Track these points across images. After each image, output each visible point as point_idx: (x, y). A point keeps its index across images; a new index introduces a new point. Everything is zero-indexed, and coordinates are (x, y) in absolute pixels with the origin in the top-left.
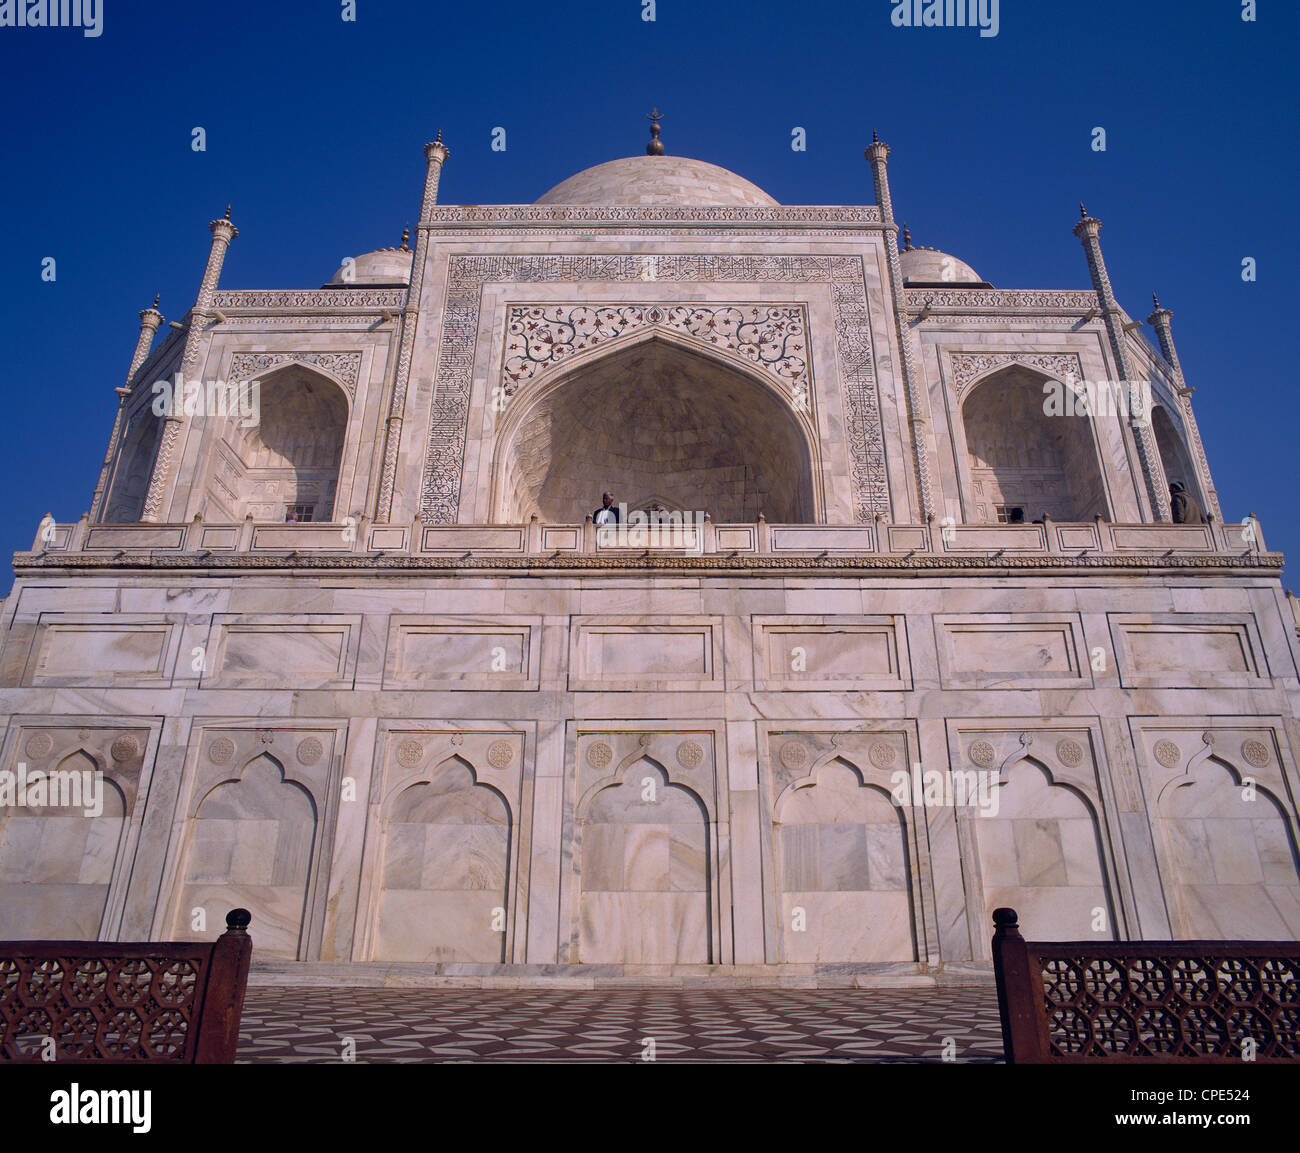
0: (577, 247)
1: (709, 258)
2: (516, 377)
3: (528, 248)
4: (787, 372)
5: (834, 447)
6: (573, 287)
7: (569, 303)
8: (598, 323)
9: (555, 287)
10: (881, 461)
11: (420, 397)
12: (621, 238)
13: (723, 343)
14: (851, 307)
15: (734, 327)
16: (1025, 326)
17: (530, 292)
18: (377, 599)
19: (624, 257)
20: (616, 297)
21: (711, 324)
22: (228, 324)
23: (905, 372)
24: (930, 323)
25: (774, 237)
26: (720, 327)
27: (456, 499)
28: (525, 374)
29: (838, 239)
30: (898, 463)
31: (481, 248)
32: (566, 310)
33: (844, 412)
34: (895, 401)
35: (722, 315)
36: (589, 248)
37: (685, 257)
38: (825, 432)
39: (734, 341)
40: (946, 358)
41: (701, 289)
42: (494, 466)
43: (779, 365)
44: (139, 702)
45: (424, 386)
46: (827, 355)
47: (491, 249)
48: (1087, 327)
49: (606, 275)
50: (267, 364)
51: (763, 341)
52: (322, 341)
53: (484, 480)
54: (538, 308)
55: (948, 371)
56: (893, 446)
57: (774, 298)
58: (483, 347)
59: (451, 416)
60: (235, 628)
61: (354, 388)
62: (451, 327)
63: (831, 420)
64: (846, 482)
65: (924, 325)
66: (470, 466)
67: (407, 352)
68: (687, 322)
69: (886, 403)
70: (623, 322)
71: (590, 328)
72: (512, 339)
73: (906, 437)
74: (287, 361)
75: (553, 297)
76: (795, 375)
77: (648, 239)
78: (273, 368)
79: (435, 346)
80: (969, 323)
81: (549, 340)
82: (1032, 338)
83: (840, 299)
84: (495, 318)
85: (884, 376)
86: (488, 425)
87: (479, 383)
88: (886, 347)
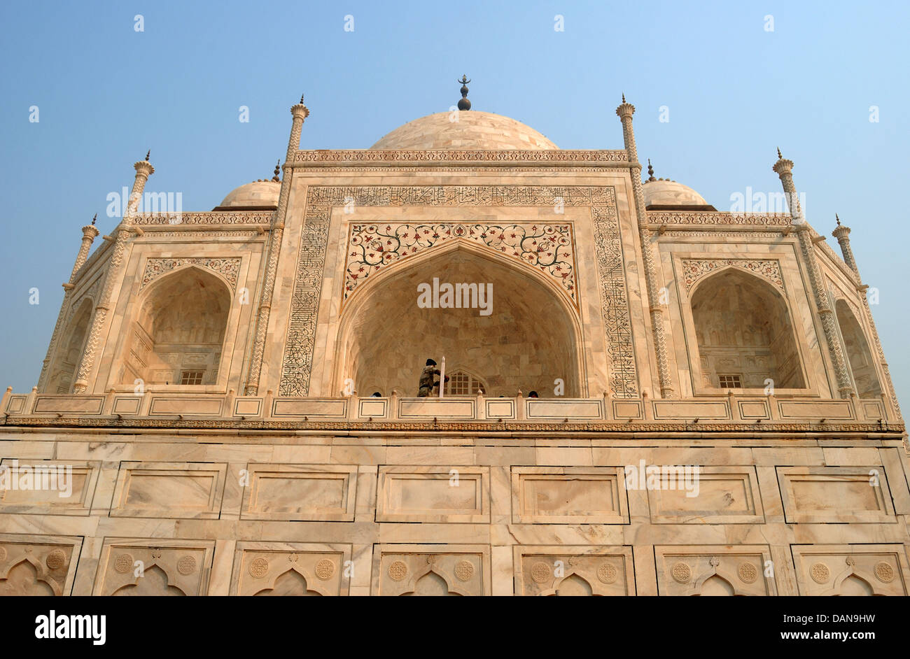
0: (402, 180)
1: (500, 189)
2: (355, 277)
3: (366, 181)
4: (559, 273)
5: (594, 330)
6: (399, 210)
7: (395, 222)
8: (417, 237)
9: (385, 209)
10: (629, 341)
11: (283, 292)
12: (435, 174)
13: (510, 251)
14: (606, 225)
15: (518, 239)
16: (738, 240)
17: (368, 214)
18: (239, 452)
19: (437, 188)
20: (431, 217)
21: (502, 237)
22: (145, 237)
23: (647, 274)
24: (668, 237)
25: (548, 173)
26: (508, 239)
27: (309, 368)
28: (362, 274)
29: (596, 174)
30: (642, 342)
31: (331, 181)
32: (394, 227)
33: (601, 304)
34: (640, 295)
35: (509, 230)
36: (412, 181)
37: (482, 187)
38: (587, 319)
39: (520, 251)
40: (678, 263)
41: (493, 212)
42: (338, 344)
43: (552, 268)
44: (66, 526)
45: (287, 283)
46: (588, 260)
47: (338, 181)
48: (786, 240)
49: (424, 201)
50: (171, 266)
51: (540, 250)
52: (212, 250)
53: (330, 355)
54: (372, 225)
55: (680, 273)
56: (638, 330)
57: (548, 218)
58: (331, 255)
59: (306, 306)
60: (136, 473)
61: (235, 285)
62: (308, 239)
63: (591, 309)
64: (604, 357)
65: (663, 238)
66: (320, 344)
67: (274, 258)
68: (484, 236)
69: (633, 297)
70: (436, 236)
71: (410, 240)
72: (352, 249)
73: (648, 323)
74: (187, 264)
75: (383, 217)
76: (565, 275)
77: (455, 174)
78: (176, 269)
79: (295, 253)
80: (696, 237)
81: (380, 249)
82: (743, 248)
83: (598, 219)
84: (340, 233)
85: (632, 276)
86: (334, 312)
87: (328, 281)
88: (633, 255)
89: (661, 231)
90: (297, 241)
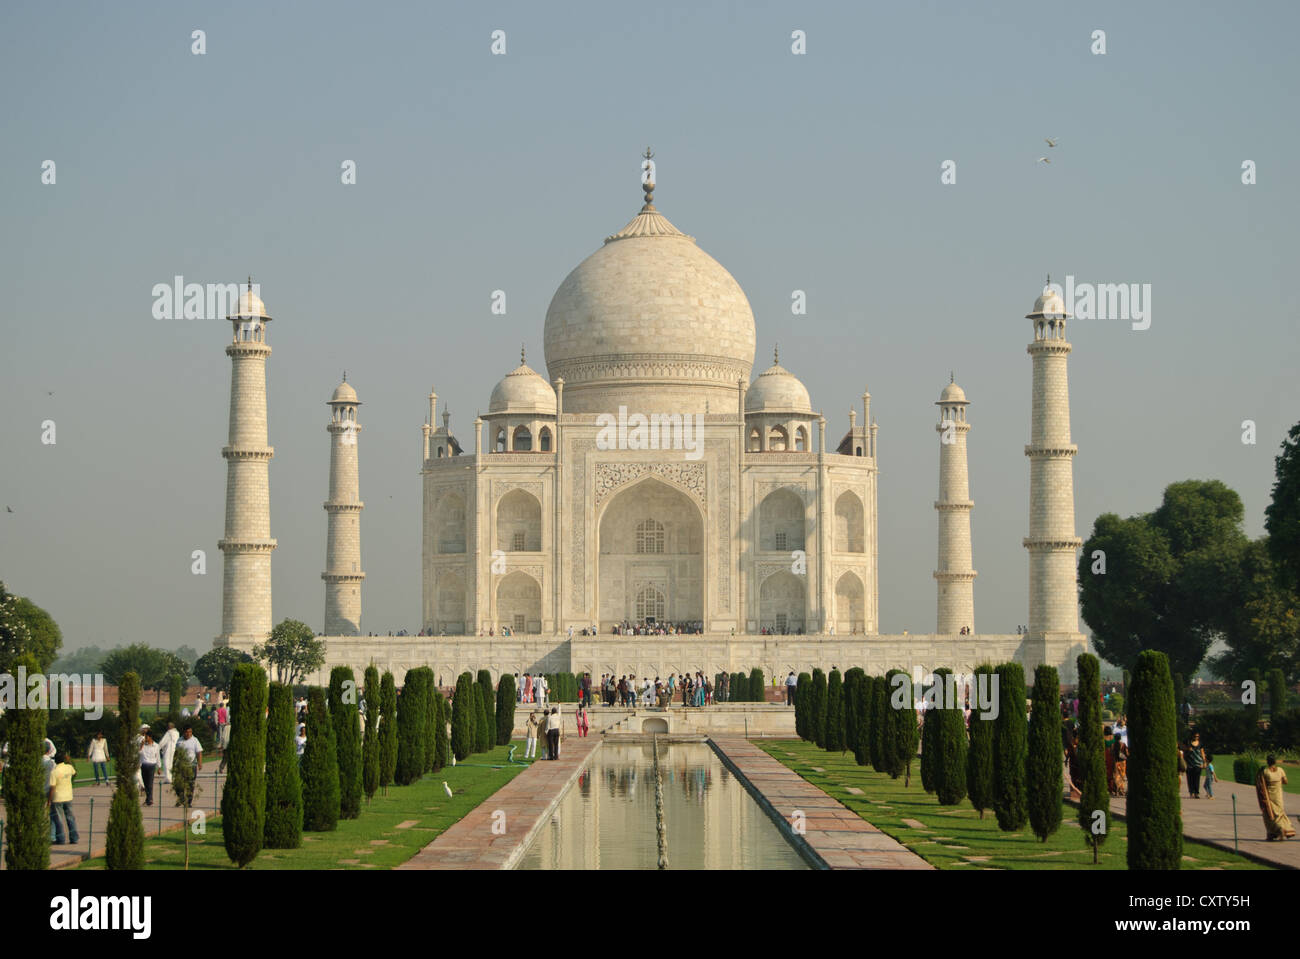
2: (601, 495)
5: (712, 524)
6: (619, 454)
7: (618, 462)
8: (629, 471)
9: (613, 454)
10: (727, 529)
11: (566, 503)
13: (675, 480)
14: (723, 464)
15: (679, 472)
16: (788, 471)
17: (603, 457)
20: (636, 459)
21: (671, 472)
22: (489, 470)
23: (740, 490)
24: (752, 469)
26: (674, 472)
28: (604, 493)
31: (583, 436)
32: (617, 465)
33: (717, 509)
34: (735, 505)
35: (675, 467)
38: (710, 518)
39: (679, 479)
40: (757, 484)
41: (667, 456)
42: (594, 530)
43: (695, 489)
45: (568, 499)
46: (713, 484)
47: (587, 435)
50: (508, 487)
51: (690, 479)
52: (526, 478)
53: (591, 535)
54: (607, 465)
55: (756, 490)
56: (733, 523)
58: (588, 481)
61: (541, 499)
63: (712, 512)
64: (717, 535)
65: (750, 470)
66: (587, 531)
67: (559, 484)
68: (662, 471)
69: (732, 505)
70: (639, 471)
71: (626, 473)
72: (599, 478)
73: (738, 519)
74: (515, 486)
75: (612, 460)
76: (701, 493)
78: (510, 489)
79: (570, 481)
80: (768, 469)
81: (612, 479)
82: (791, 475)
83: (720, 460)
84: (591, 468)
85: (732, 493)
86: (592, 514)
87: (587, 497)
88: (734, 482)
89: (749, 467)
90: (571, 475)
